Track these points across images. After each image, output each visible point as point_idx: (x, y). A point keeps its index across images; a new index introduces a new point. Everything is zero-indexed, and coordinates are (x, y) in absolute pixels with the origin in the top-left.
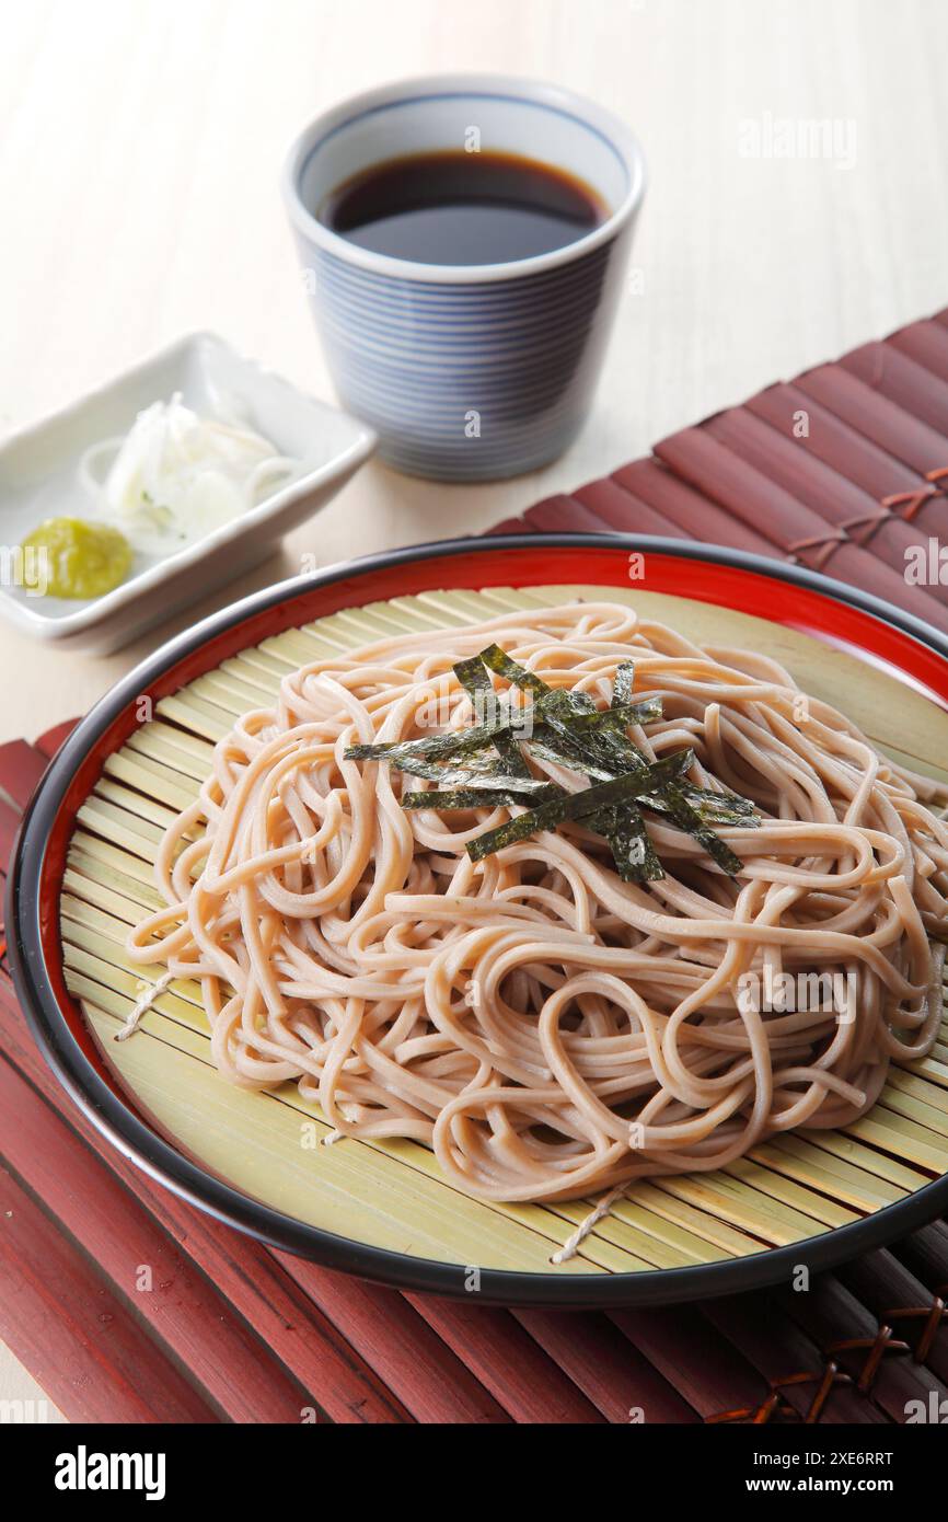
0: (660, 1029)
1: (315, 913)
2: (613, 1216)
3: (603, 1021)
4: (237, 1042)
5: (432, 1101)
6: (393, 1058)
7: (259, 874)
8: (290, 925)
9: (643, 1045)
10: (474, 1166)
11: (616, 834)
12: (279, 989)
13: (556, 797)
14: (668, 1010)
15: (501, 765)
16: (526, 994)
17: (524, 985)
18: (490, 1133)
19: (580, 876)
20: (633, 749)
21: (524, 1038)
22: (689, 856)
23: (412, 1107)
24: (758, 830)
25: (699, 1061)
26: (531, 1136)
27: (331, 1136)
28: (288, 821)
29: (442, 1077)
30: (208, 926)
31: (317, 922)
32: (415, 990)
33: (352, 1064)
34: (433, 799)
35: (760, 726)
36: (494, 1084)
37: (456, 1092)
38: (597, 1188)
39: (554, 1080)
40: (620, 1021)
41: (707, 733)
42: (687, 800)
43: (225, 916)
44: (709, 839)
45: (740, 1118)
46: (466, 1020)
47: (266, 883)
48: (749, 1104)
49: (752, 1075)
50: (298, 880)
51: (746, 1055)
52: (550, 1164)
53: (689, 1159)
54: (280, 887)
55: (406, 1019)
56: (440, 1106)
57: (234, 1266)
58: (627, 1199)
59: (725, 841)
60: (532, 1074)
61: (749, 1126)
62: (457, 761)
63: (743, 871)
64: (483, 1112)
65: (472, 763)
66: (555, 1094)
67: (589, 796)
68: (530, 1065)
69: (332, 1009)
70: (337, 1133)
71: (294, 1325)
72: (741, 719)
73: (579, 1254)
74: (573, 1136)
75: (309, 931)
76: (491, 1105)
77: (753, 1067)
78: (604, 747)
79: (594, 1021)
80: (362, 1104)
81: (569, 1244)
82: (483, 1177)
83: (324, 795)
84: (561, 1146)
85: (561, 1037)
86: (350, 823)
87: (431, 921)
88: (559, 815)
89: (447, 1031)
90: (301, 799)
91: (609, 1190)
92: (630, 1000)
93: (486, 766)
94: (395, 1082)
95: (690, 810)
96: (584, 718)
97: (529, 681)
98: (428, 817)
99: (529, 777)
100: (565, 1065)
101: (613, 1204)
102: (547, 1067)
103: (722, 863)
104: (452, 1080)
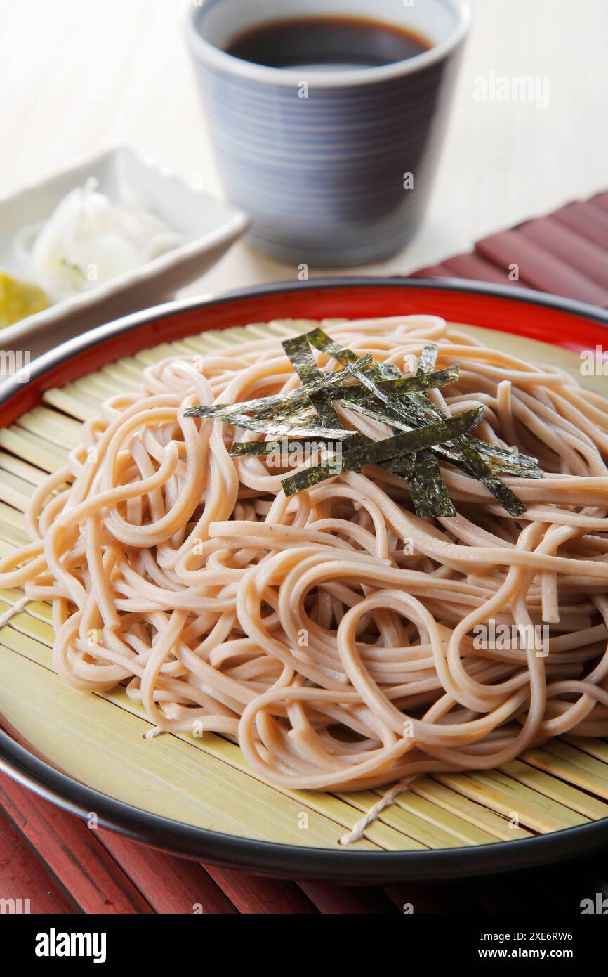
0: (445, 641)
1: (151, 542)
2: (397, 805)
3: (396, 634)
4: (76, 650)
5: (239, 699)
6: (208, 662)
7: (104, 509)
8: (131, 554)
9: (430, 654)
10: (275, 758)
11: (415, 476)
12: (114, 605)
13: (362, 444)
14: (452, 626)
15: (317, 419)
16: (330, 613)
17: (328, 605)
18: (289, 727)
19: (380, 510)
20: (433, 408)
21: (324, 646)
22: (478, 501)
23: (223, 705)
24: (540, 480)
25: (480, 672)
26: (328, 735)
27: (151, 732)
28: (133, 467)
29: (250, 680)
30: (62, 558)
31: (154, 551)
32: (228, 603)
33: (171, 667)
34: (258, 447)
35: (545, 405)
36: (295, 685)
37: (261, 691)
38: (384, 780)
39: (350, 684)
40: (410, 633)
41: (499, 408)
42: (479, 453)
43: (76, 550)
44: (497, 485)
45: (514, 724)
46: (276, 632)
47: (110, 517)
48: (524, 710)
49: (527, 685)
50: (138, 515)
51: (524, 667)
52: (343, 757)
53: (469, 756)
54: (121, 519)
55: (223, 627)
56: (244, 702)
57: (65, 849)
58: (412, 791)
59: (511, 488)
60: (331, 678)
61: (523, 729)
62: (281, 418)
63: (525, 513)
64: (284, 710)
65: (293, 420)
66: (349, 695)
67: (391, 444)
68: (328, 669)
69: (158, 621)
70: (158, 729)
71: (113, 900)
72: (530, 399)
73: (365, 838)
74: (364, 734)
75: (146, 559)
76: (293, 702)
77: (529, 677)
78: (408, 405)
79: (388, 634)
80: (181, 704)
81: (357, 828)
82: (282, 768)
83: (164, 445)
84: (354, 744)
85: (357, 647)
86: (185, 469)
87: (249, 548)
88: (364, 458)
89: (255, 636)
90: (146, 449)
91: (396, 782)
92: (421, 615)
93: (304, 420)
94: (209, 683)
95: (481, 462)
96: (392, 382)
97: (346, 355)
98: (252, 462)
99: (341, 428)
100: (359, 669)
101: (399, 795)
102: (344, 672)
103: (507, 506)
104: (259, 681)
